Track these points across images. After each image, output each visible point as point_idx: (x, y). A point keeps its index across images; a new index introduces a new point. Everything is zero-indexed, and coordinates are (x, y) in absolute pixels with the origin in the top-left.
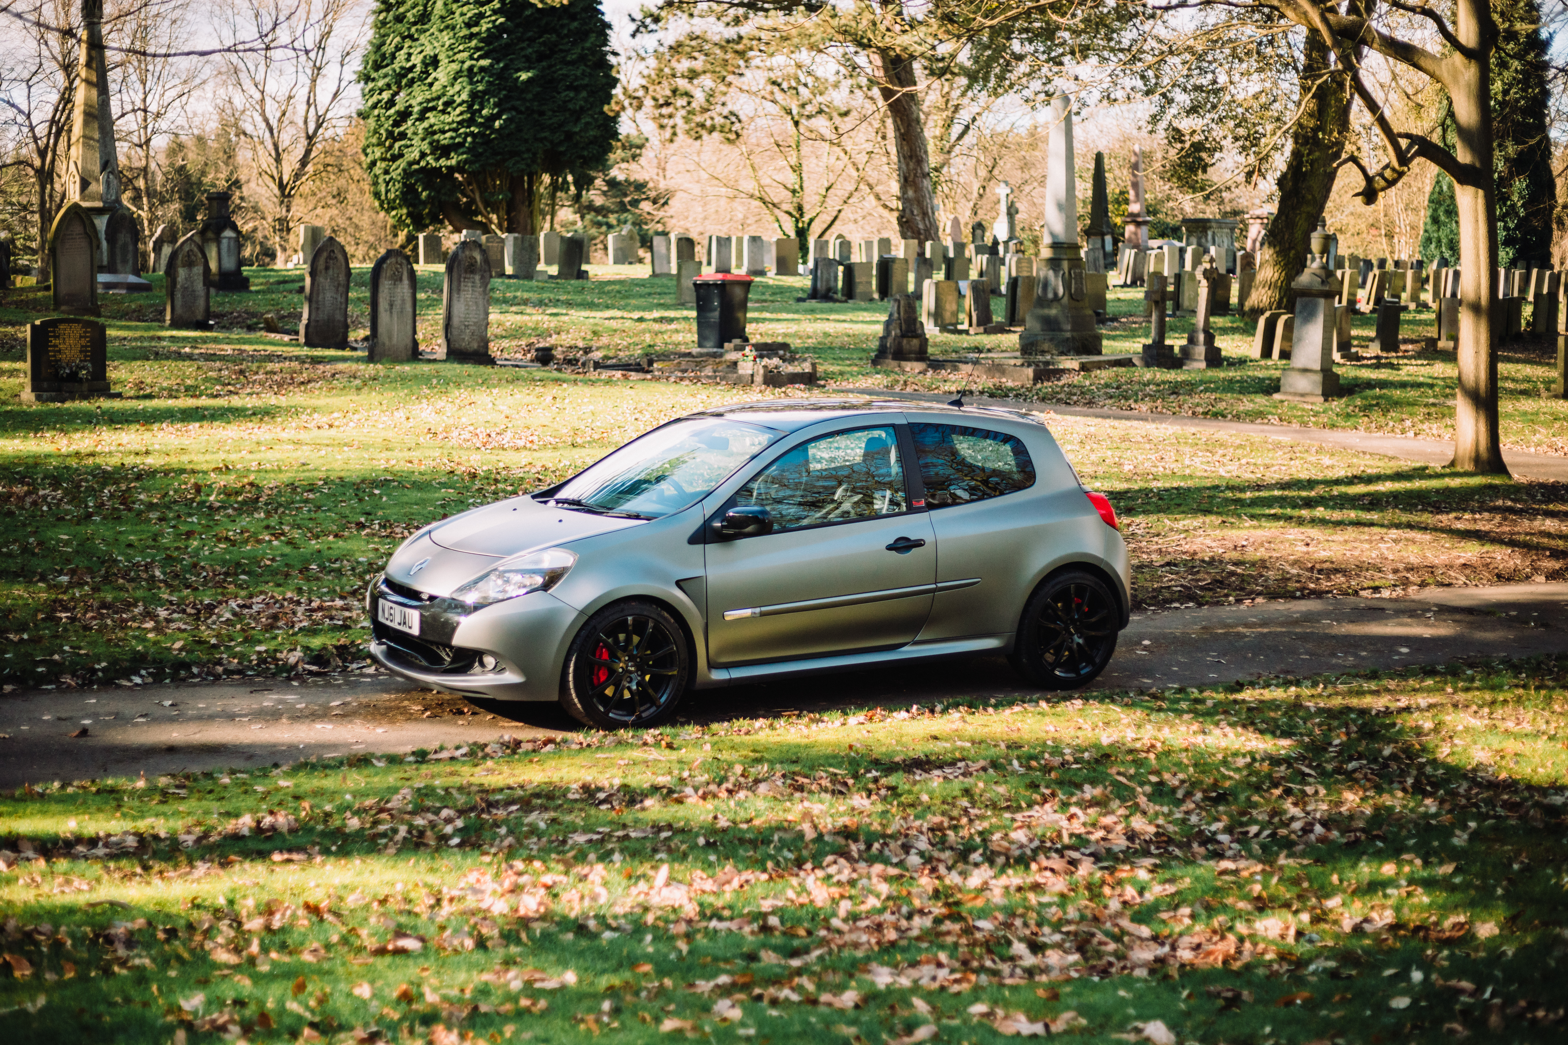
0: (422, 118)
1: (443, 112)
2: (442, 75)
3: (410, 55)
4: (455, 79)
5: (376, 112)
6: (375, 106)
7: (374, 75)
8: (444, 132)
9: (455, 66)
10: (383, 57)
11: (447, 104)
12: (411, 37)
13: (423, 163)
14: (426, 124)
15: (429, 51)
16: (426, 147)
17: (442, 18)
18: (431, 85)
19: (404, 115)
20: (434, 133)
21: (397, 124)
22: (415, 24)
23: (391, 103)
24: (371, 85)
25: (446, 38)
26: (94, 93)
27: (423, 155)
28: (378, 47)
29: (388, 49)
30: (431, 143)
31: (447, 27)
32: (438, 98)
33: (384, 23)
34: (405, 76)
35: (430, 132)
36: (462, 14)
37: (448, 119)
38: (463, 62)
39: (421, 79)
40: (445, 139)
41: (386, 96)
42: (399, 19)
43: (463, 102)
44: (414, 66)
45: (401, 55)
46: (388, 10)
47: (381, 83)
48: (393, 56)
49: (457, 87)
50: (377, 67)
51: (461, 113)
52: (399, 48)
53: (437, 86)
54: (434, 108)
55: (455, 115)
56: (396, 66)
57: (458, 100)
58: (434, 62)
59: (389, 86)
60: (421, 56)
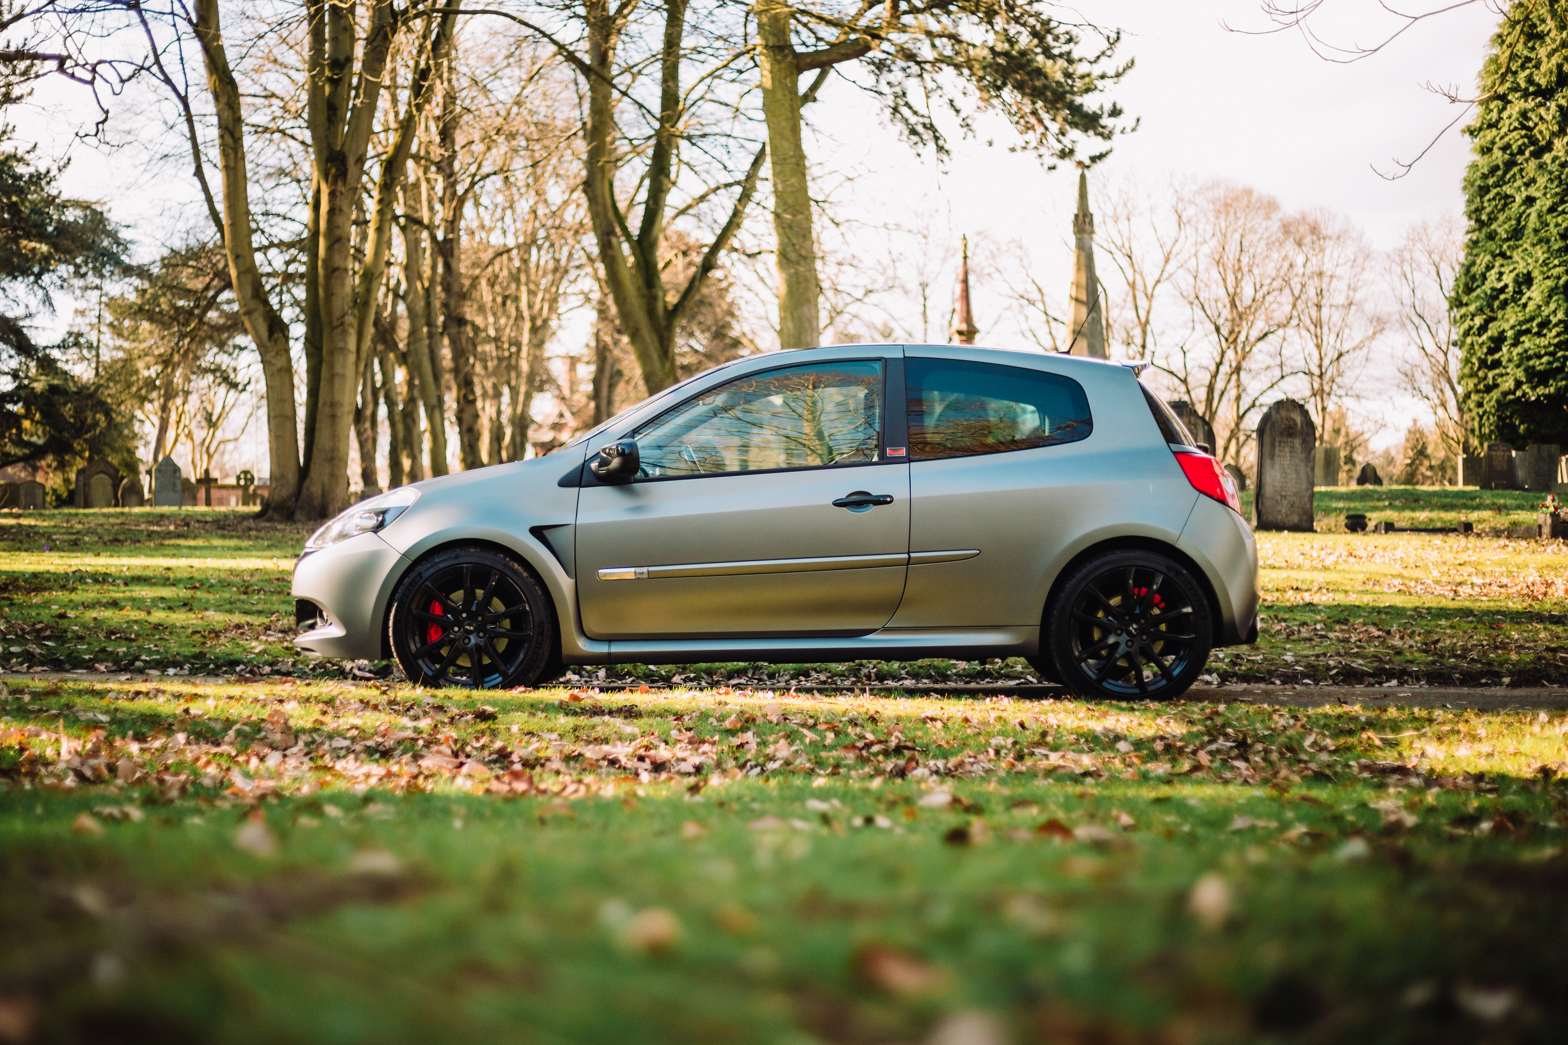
0: (1516, 343)
1: (1539, 334)
2: (1535, 294)
3: (1501, 274)
4: (1550, 297)
5: (1469, 340)
6: (1467, 333)
7: (1465, 299)
8: (1539, 357)
9: (1550, 283)
10: (1474, 278)
11: (1542, 325)
12: (1503, 255)
13: (1519, 393)
14: (1519, 349)
15: (1521, 268)
16: (1520, 374)
17: (1536, 231)
18: (1525, 306)
19: (1498, 341)
20: (1529, 358)
21: (1491, 351)
22: (1508, 239)
23: (1483, 329)
24: (1463, 310)
25: (1540, 253)
26: (1084, 310)
27: (1518, 384)
28: (1468, 269)
29: (1477, 269)
30: (1526, 370)
31: (1540, 241)
32: (1532, 319)
33: (1475, 243)
34: (1497, 298)
35: (1525, 357)
36: (1557, 225)
37: (1543, 342)
38: (1559, 278)
39: (1514, 300)
40: (1539, 365)
41: (1478, 321)
42: (1491, 236)
43: (1560, 321)
44: (1506, 286)
45: (1492, 275)
46: (1480, 230)
47: (1472, 308)
48: (1484, 277)
49: (1553, 306)
50: (1469, 290)
51: (1558, 335)
52: (1489, 268)
53: (1531, 306)
54: (1528, 331)
55: (1551, 336)
56: (1487, 287)
57: (1554, 320)
58: (1527, 280)
59: (1481, 310)
60: (1513, 275)
